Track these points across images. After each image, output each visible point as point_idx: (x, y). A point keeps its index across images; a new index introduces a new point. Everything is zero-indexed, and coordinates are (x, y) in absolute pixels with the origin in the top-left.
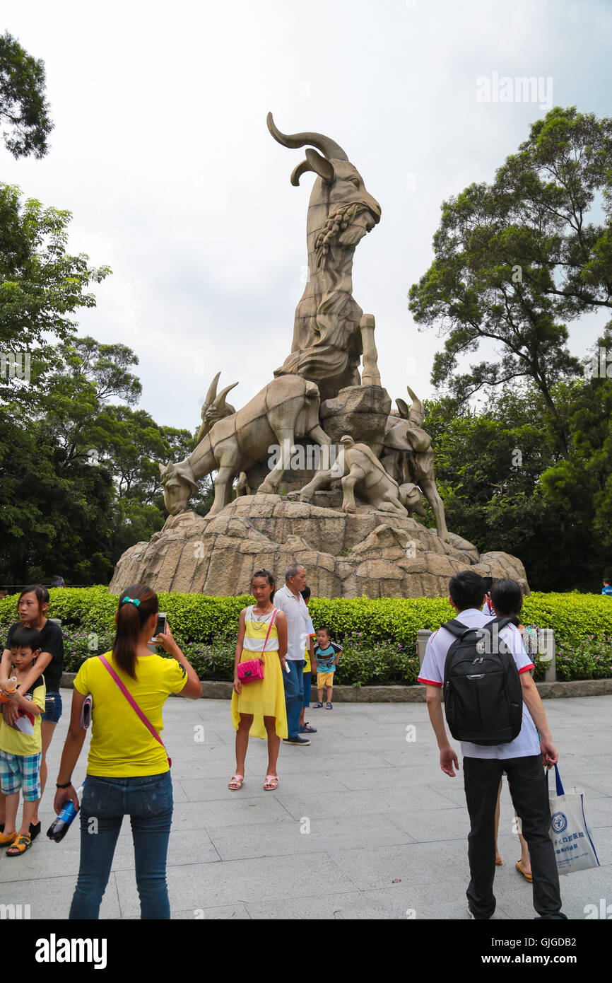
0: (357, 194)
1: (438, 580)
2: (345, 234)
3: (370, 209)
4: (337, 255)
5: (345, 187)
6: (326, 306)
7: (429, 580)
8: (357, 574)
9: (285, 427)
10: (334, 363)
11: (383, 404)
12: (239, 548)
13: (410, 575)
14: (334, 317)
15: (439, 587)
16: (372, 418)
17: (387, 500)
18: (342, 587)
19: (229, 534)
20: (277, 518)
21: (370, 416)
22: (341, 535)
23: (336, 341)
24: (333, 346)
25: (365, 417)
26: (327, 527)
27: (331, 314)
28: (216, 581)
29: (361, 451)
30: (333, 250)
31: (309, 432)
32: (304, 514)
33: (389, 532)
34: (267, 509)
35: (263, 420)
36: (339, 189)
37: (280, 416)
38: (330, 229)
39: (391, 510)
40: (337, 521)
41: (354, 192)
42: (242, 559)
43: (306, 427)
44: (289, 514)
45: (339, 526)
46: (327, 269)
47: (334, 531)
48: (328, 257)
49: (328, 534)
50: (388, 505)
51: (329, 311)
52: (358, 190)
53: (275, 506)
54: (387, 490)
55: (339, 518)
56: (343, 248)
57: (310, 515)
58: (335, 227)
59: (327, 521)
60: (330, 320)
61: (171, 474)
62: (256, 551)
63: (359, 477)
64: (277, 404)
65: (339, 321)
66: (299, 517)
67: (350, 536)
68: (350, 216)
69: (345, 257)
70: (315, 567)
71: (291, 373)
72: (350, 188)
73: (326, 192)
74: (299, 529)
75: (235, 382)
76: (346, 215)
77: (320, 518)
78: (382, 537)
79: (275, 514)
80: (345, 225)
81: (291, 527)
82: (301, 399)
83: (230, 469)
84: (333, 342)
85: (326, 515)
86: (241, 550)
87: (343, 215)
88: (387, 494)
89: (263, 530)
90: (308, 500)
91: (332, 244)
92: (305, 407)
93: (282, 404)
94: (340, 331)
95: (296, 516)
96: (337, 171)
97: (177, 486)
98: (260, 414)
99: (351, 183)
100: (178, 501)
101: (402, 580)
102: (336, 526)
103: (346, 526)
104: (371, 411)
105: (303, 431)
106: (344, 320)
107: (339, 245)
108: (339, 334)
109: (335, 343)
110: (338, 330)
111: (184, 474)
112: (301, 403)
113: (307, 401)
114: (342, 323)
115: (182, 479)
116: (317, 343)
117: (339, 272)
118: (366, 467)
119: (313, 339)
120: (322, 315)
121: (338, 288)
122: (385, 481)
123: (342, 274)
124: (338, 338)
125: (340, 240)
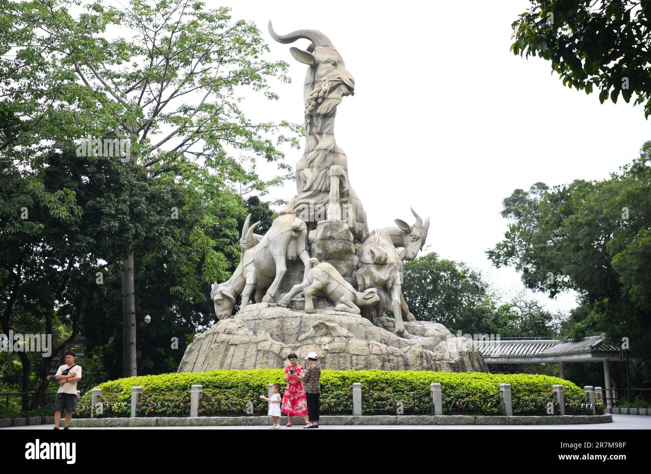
0: (334, 73)
1: (351, 357)
2: (321, 107)
3: (344, 82)
4: (318, 123)
5: (324, 69)
6: (310, 161)
7: (345, 357)
9: (278, 254)
10: (319, 202)
12: (229, 341)
13: (330, 355)
14: (315, 170)
15: (351, 362)
16: (332, 244)
17: (342, 302)
18: (283, 364)
19: (226, 332)
20: (260, 319)
21: (330, 242)
22: (297, 330)
23: (318, 186)
24: (315, 190)
25: (327, 243)
26: (288, 324)
27: (313, 167)
28: (214, 364)
29: (321, 268)
30: (314, 119)
31: (299, 255)
33: (322, 326)
34: (256, 313)
36: (322, 70)
37: (275, 246)
38: (310, 104)
39: (343, 310)
40: (295, 320)
41: (331, 71)
42: (229, 349)
43: (297, 252)
45: (296, 323)
46: (311, 134)
47: (292, 327)
48: (312, 124)
49: (288, 329)
50: (342, 306)
51: (311, 165)
52: (336, 68)
53: (260, 311)
55: (297, 317)
56: (321, 117)
57: (279, 316)
58: (313, 103)
59: (289, 320)
60: (312, 171)
61: (216, 291)
62: (238, 343)
63: (317, 287)
65: (320, 171)
66: (271, 318)
67: (302, 331)
68: (325, 92)
69: (325, 122)
70: (268, 352)
71: (289, 213)
72: (328, 69)
73: (313, 74)
76: (321, 92)
77: (285, 318)
78: (317, 328)
79: (260, 317)
80: (320, 100)
81: (266, 326)
82: (289, 233)
83: (252, 286)
84: (315, 188)
85: (289, 315)
86: (230, 343)
87: (319, 92)
88: (342, 298)
91: (313, 115)
92: (292, 238)
94: (322, 179)
96: (320, 57)
97: (221, 300)
98: (265, 246)
99: (329, 65)
100: (224, 310)
101: (323, 358)
102: (293, 323)
103: (301, 322)
104: (331, 238)
105: (295, 255)
106: (325, 170)
107: (319, 115)
108: (321, 181)
109: (317, 188)
110: (319, 179)
111: (225, 291)
112: (290, 236)
113: (294, 234)
114: (322, 173)
115: (223, 295)
116: (305, 189)
117: (320, 134)
118: (324, 279)
119: (303, 187)
120: (307, 169)
121: (318, 147)
122: (340, 289)
123: (324, 135)
124: (319, 184)
125: (318, 112)
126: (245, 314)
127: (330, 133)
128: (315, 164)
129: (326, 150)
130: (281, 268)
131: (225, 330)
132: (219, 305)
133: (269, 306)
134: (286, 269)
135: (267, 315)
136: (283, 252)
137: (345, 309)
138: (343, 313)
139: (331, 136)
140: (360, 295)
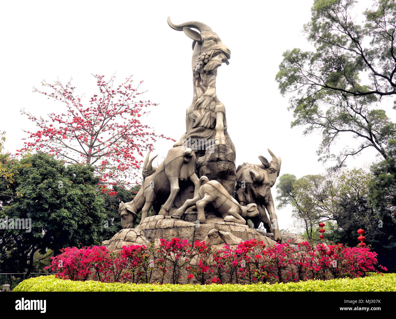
0: (216, 45)
2: (207, 65)
3: (223, 51)
4: (204, 78)
5: (208, 43)
6: (198, 104)
8: (190, 263)
9: (172, 175)
10: (205, 136)
11: (227, 155)
14: (202, 111)
16: (220, 164)
17: (230, 214)
20: (157, 229)
21: (218, 163)
22: (191, 238)
23: (205, 124)
24: (202, 126)
25: (215, 164)
26: (182, 233)
27: (201, 109)
29: (210, 184)
30: (201, 75)
31: (189, 177)
32: (170, 226)
33: (217, 235)
34: (153, 224)
35: (163, 173)
36: (206, 44)
37: (170, 169)
38: (198, 64)
39: (231, 220)
40: (189, 229)
41: (213, 45)
43: (188, 175)
44: (162, 226)
46: (199, 86)
47: (186, 235)
48: (199, 79)
50: (231, 217)
51: (199, 108)
53: (157, 222)
54: (230, 208)
55: (191, 226)
56: (207, 73)
57: (174, 226)
58: (201, 63)
59: (183, 229)
60: (200, 112)
61: (122, 208)
64: (168, 163)
65: (206, 112)
66: (167, 228)
67: (197, 238)
68: (210, 56)
72: (211, 43)
73: (199, 48)
74: (166, 235)
75: (156, 155)
76: (207, 55)
77: (179, 228)
78: (211, 237)
79: (157, 227)
80: (206, 61)
81: (162, 234)
82: (181, 158)
84: (202, 124)
85: (183, 225)
87: (205, 55)
88: (231, 211)
89: (149, 237)
90: (180, 217)
91: (200, 73)
93: (171, 162)
94: (208, 118)
95: (165, 227)
96: (203, 37)
98: (161, 170)
99: (212, 41)
100: (128, 223)
102: (188, 232)
103: (195, 231)
104: (219, 160)
105: (186, 177)
106: (210, 111)
107: (205, 72)
108: (207, 120)
109: (204, 125)
110: (205, 118)
111: (129, 208)
112: (182, 161)
113: (186, 159)
114: (208, 113)
115: (128, 211)
116: (194, 126)
117: (206, 86)
118: (213, 194)
119: (193, 125)
120: (196, 111)
121: (204, 94)
122: (228, 202)
123: (209, 87)
124: (206, 121)
125: (204, 69)
126: (143, 224)
127: (213, 86)
128: (203, 106)
129: (210, 96)
130: (175, 186)
131: (125, 238)
132: (124, 219)
133: (165, 218)
134: (179, 188)
135: (163, 224)
136: (177, 174)
137: (233, 220)
138: (233, 223)
139: (214, 89)
140: (244, 208)
